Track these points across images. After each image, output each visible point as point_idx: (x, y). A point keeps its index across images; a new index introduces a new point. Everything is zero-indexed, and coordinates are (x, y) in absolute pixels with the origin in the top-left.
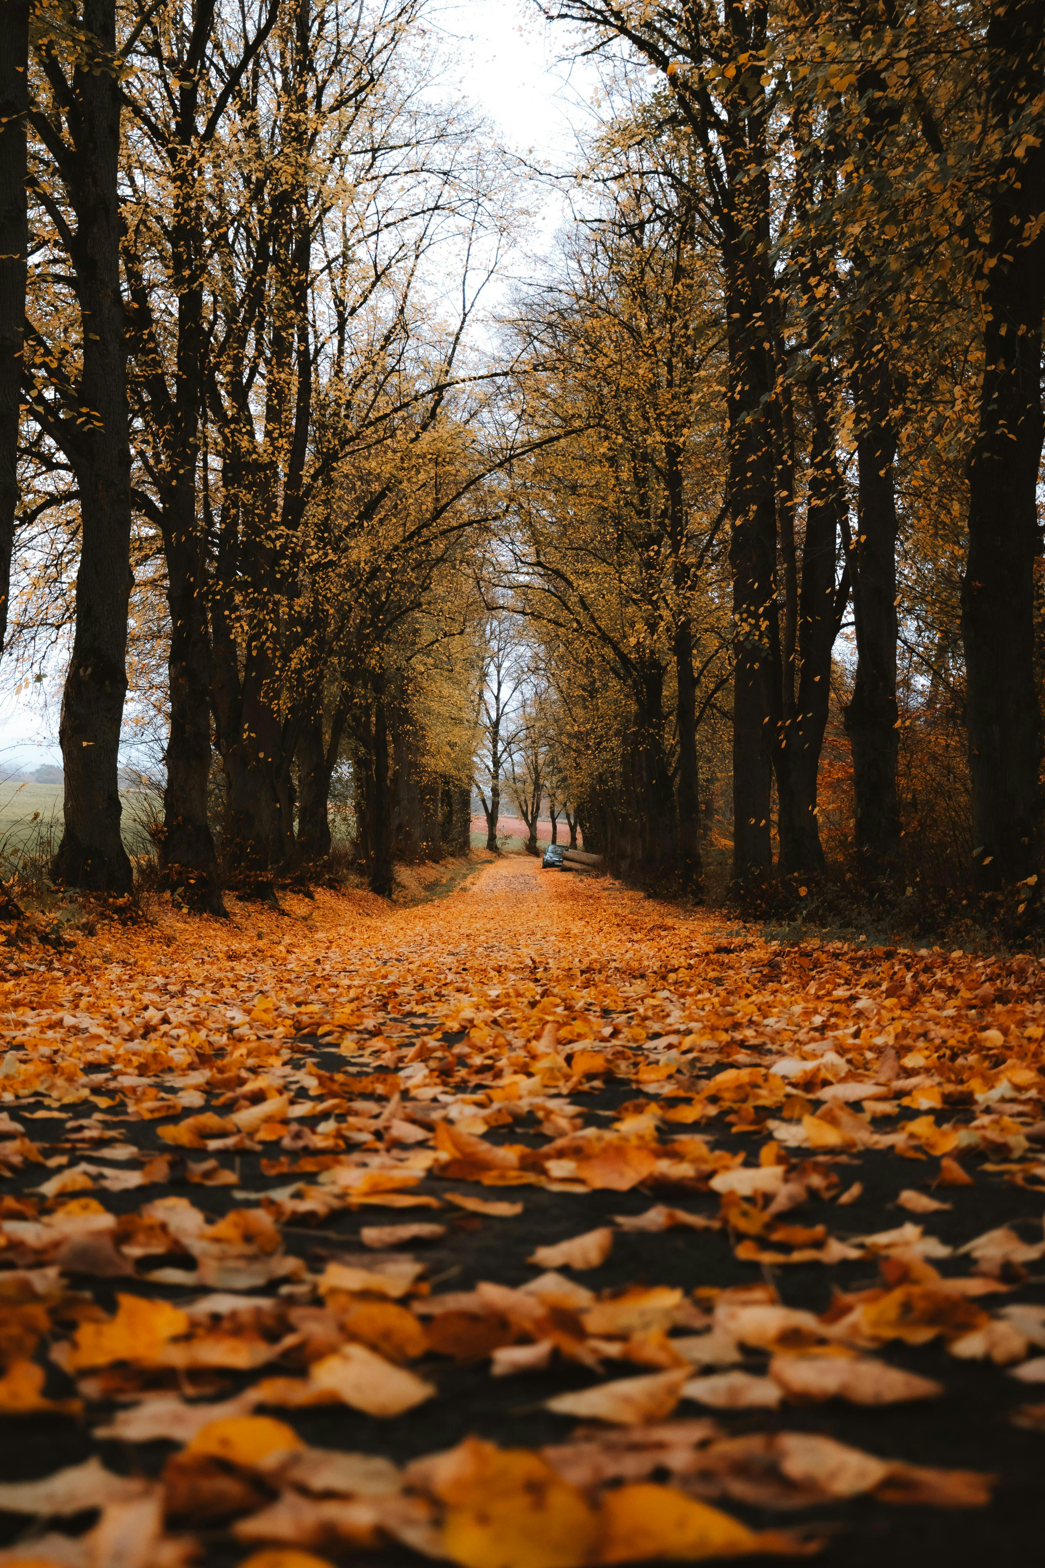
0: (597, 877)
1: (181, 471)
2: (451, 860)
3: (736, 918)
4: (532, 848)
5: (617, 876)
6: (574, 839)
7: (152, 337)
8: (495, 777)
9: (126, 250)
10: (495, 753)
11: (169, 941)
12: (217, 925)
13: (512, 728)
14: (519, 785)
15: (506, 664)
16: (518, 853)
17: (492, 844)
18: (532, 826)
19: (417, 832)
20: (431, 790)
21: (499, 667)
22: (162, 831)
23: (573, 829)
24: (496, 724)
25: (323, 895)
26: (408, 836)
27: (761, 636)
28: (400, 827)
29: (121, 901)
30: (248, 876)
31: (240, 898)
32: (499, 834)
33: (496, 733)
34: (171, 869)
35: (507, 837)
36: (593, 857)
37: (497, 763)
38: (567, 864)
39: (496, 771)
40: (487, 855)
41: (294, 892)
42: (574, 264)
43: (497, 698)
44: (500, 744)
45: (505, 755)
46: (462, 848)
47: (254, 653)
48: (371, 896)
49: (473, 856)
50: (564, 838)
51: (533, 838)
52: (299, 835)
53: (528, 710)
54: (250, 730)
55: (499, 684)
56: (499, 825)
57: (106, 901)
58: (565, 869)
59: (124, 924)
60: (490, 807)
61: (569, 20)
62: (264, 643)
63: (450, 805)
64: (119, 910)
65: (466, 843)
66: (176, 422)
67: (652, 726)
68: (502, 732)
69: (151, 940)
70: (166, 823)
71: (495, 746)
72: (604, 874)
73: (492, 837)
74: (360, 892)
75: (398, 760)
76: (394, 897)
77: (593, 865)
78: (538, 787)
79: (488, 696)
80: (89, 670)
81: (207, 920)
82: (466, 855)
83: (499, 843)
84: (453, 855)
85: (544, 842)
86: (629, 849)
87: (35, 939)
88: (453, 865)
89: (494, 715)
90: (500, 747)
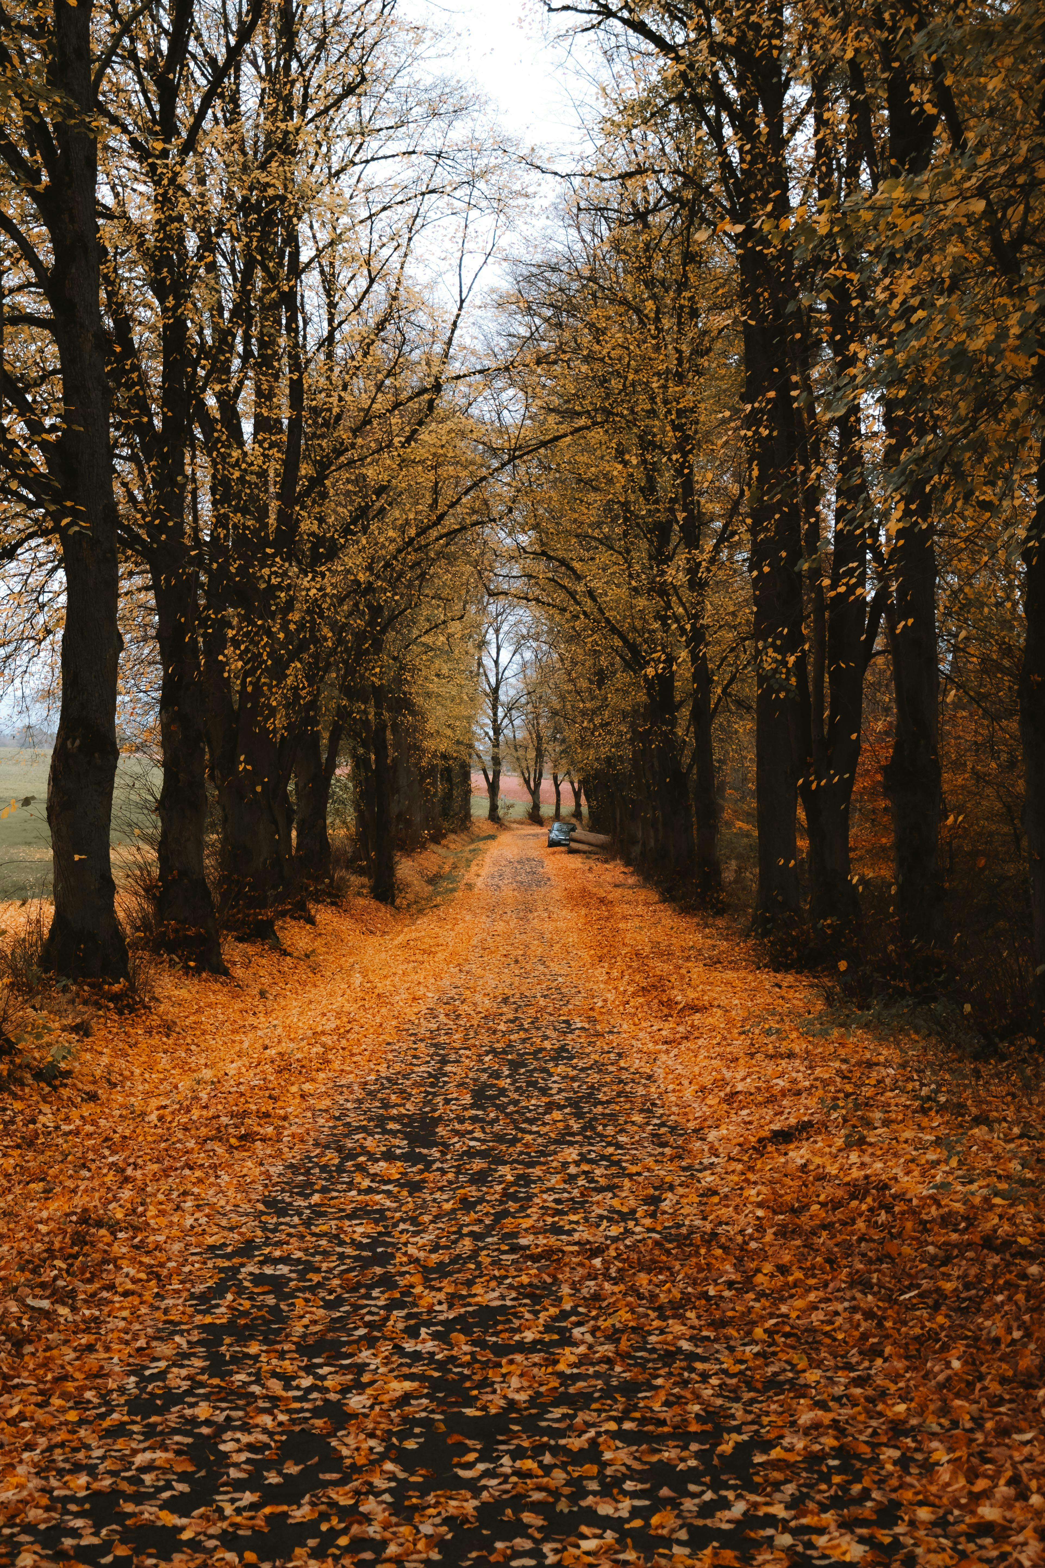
0: (606, 861)
1: (171, 524)
2: (452, 836)
3: (765, 966)
4: (535, 817)
5: (627, 864)
6: (578, 805)
7: (136, 368)
8: (496, 744)
9: (106, 277)
10: (495, 721)
11: (168, 1028)
12: (217, 987)
13: (512, 692)
14: (521, 752)
15: (505, 628)
16: (521, 823)
17: (493, 815)
18: (535, 793)
19: (417, 818)
20: (432, 771)
21: (497, 631)
22: (157, 887)
23: (577, 795)
24: (496, 690)
25: (324, 915)
26: (409, 823)
27: (788, 673)
28: (400, 816)
29: (116, 988)
30: (248, 916)
31: (240, 940)
32: (500, 803)
33: (496, 699)
34: (167, 926)
35: (509, 807)
36: (601, 838)
37: (497, 730)
38: (574, 845)
39: (497, 740)
40: (488, 827)
41: (295, 918)
42: (573, 231)
43: (496, 662)
44: (500, 709)
45: (506, 721)
46: (464, 820)
47: (249, 689)
48: (374, 904)
49: (474, 829)
50: (568, 806)
51: (536, 807)
52: (298, 848)
53: (528, 672)
54: (246, 762)
55: (499, 649)
56: (501, 795)
57: (101, 988)
58: (572, 851)
59: (120, 1013)
60: (491, 777)
61: (570, 12)
62: (259, 678)
63: (449, 780)
64: (115, 998)
65: (468, 816)
66: (163, 458)
67: (665, 722)
68: (503, 698)
69: (149, 1032)
70: (161, 877)
71: (495, 714)
72: (613, 859)
73: (494, 808)
74: (361, 902)
75: (397, 746)
76: (398, 901)
77: (602, 847)
78: (540, 755)
79: (488, 663)
80: (78, 742)
81: (207, 980)
82: (467, 829)
83: (501, 812)
84: (454, 831)
85: (547, 810)
86: (640, 834)
87: (28, 1078)
88: (455, 842)
89: (493, 681)
90: (501, 713)
